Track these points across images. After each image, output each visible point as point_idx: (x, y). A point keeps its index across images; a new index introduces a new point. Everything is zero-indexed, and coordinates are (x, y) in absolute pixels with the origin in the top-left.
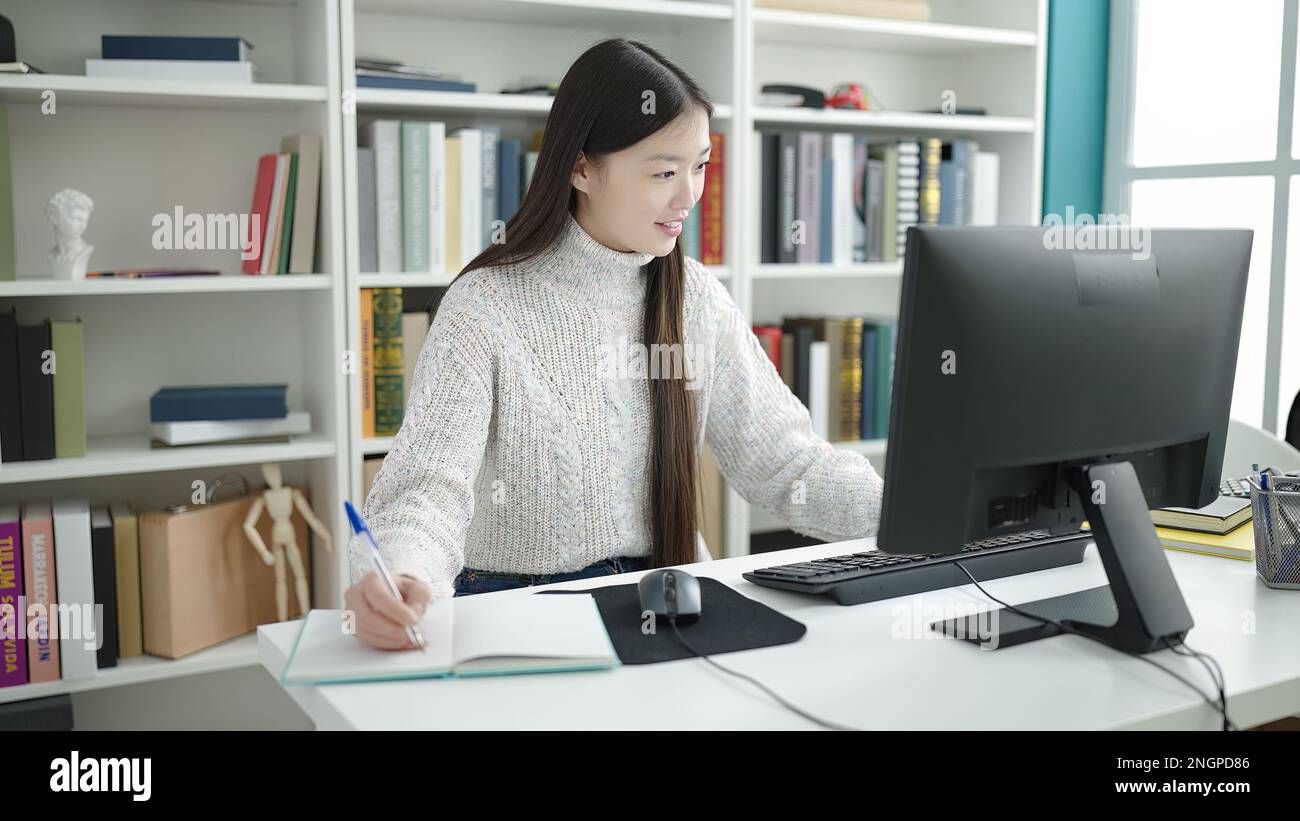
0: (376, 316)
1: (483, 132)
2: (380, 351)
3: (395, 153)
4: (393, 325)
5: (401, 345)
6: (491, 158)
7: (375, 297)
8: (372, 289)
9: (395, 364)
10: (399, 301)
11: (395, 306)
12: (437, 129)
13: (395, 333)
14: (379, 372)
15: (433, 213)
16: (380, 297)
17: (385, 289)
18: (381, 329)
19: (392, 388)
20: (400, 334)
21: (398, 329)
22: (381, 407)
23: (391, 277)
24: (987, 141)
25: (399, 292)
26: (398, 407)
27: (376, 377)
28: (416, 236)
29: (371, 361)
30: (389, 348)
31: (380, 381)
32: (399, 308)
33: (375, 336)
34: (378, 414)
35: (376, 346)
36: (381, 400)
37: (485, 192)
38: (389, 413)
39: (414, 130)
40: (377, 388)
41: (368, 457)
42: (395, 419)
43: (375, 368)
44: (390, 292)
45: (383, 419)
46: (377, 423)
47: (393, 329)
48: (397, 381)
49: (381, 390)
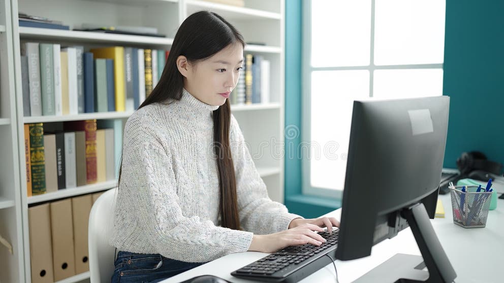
0: (31, 137)
1: (77, 49)
2: (33, 153)
3: (37, 58)
4: (40, 140)
5: (43, 150)
6: (80, 61)
7: (30, 128)
8: (29, 124)
9: (41, 159)
10: (42, 129)
11: (41, 132)
12: (57, 47)
13: (41, 145)
14: (33, 164)
15: (56, 87)
16: (32, 128)
17: (35, 123)
18: (34, 143)
19: (40, 171)
20: (43, 146)
21: (42, 142)
22: (34, 181)
23: (37, 118)
24: (267, 56)
25: (42, 125)
26: (43, 180)
27: (32, 166)
28: (48, 98)
29: (29, 160)
30: (38, 152)
31: (34, 168)
32: (42, 133)
33: (31, 147)
34: (33, 184)
35: (31, 152)
36: (35, 177)
37: (78, 77)
38: (39, 183)
39: (46, 47)
40: (33, 171)
41: (30, 206)
42: (42, 186)
43: (31, 162)
44: (37, 125)
45: (36, 187)
46: (33, 188)
47: (40, 143)
48: (43, 167)
49: (35, 173)
